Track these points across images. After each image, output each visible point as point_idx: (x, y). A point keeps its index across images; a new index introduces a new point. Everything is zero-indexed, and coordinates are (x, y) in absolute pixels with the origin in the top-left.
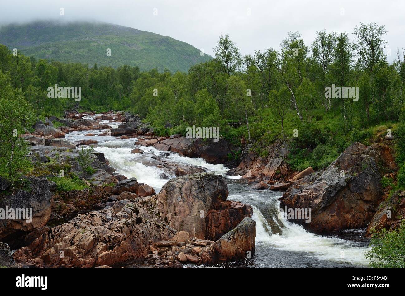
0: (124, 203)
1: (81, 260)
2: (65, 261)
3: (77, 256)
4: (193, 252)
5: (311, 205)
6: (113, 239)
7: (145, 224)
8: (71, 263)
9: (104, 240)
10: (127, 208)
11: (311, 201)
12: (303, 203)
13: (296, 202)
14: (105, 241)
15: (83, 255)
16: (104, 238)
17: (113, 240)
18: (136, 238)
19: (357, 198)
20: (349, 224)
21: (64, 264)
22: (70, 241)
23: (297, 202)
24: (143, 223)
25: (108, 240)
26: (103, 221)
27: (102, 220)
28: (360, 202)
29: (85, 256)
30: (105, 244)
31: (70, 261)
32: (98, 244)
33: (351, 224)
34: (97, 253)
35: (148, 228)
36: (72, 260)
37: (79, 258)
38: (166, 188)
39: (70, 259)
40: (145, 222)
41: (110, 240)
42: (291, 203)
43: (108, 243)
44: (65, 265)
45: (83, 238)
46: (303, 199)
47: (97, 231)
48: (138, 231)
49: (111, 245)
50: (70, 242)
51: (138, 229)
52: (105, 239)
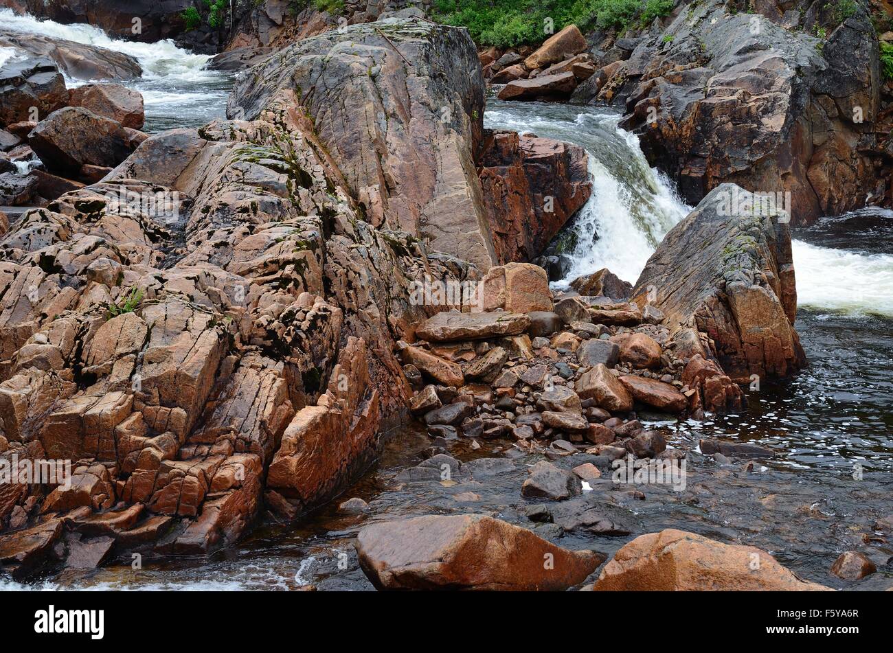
0: (178, 148)
1: (188, 473)
2: (88, 489)
3: (154, 451)
4: (635, 356)
5: (755, 137)
6: (309, 331)
7: (353, 238)
8: (122, 497)
9: (265, 338)
10: (255, 167)
11: (753, 122)
12: (728, 132)
13: (699, 128)
14: (275, 348)
15: (177, 438)
16: (262, 332)
17: (312, 334)
18: (351, 311)
19: (830, 114)
20: (825, 199)
21: (84, 510)
22: (66, 365)
23: (702, 131)
24: (344, 232)
25: (289, 339)
26: (153, 238)
27: (145, 233)
28: (835, 127)
29: (187, 444)
30: (281, 365)
31: (115, 486)
32: (237, 365)
33: (831, 199)
34: (262, 422)
35: (371, 259)
36: (124, 477)
37: (169, 463)
38: (293, 79)
39: (111, 470)
40: (351, 230)
41: (297, 341)
42: (680, 135)
43: (288, 353)
44: (88, 516)
45: (148, 338)
46: (725, 118)
47: (210, 294)
48: (351, 274)
49: (311, 366)
50: (68, 370)
51: (348, 268)
52: (272, 334)
